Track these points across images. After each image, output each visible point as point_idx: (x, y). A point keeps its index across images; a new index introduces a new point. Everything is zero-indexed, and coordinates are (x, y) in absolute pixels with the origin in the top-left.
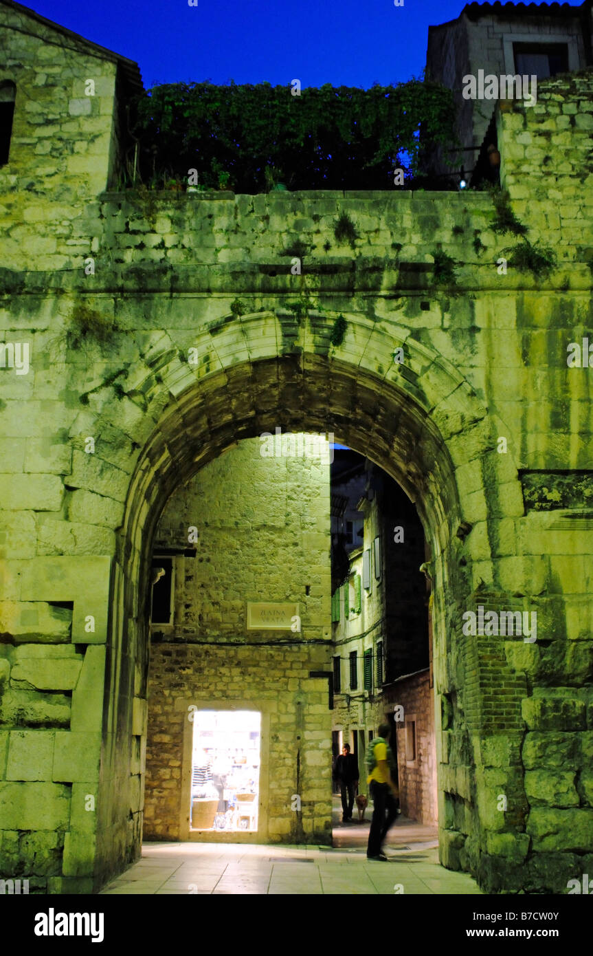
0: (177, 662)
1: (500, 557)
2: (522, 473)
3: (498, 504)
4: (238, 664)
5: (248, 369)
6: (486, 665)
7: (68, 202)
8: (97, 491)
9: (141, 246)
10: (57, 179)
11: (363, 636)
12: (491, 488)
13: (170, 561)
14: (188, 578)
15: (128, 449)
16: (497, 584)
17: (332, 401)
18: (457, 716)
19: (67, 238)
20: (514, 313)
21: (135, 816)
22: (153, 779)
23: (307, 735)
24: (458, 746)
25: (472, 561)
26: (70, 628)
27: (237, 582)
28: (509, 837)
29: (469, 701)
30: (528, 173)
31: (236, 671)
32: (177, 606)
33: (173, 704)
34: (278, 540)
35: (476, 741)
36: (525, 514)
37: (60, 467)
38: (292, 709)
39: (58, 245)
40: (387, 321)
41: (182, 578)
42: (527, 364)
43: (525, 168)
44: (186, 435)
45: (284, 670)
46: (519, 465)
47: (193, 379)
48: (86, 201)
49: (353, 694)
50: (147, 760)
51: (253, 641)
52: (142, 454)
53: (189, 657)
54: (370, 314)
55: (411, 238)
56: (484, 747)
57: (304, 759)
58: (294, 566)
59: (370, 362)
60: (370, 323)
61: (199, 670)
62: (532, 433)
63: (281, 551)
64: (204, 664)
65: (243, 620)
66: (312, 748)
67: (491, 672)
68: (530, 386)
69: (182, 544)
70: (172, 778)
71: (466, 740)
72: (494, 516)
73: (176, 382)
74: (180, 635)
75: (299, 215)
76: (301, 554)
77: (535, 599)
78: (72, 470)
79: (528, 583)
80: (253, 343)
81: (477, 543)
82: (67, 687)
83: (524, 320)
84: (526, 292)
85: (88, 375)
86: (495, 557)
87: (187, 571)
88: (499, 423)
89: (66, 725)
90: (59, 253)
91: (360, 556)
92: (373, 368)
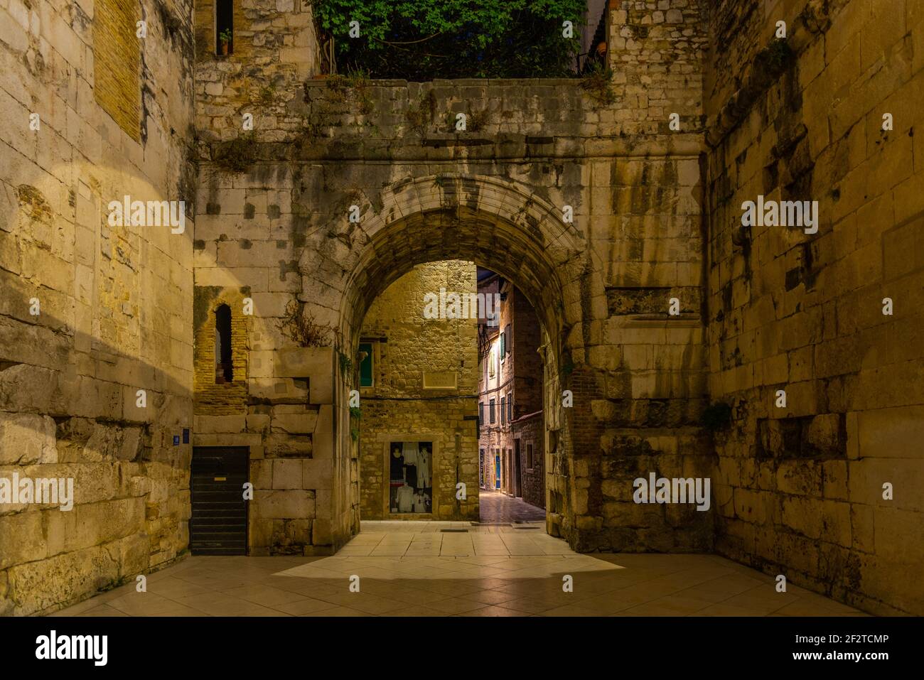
0: (377, 411)
1: (590, 346)
2: (607, 289)
3: (590, 311)
4: (417, 412)
5: (420, 217)
6: (579, 415)
7: (282, 86)
8: (320, 303)
9: (339, 125)
10: (273, 68)
11: (498, 389)
12: (586, 301)
13: (370, 346)
14: (383, 357)
15: (340, 274)
16: (587, 362)
17: (479, 238)
18: (560, 445)
19: (285, 117)
20: (609, 174)
21: (356, 507)
22: (365, 482)
23: (463, 455)
24: (559, 464)
25: (572, 348)
26: (309, 394)
27: (416, 359)
28: (590, 519)
29: (565, 438)
30: (627, 62)
31: (416, 416)
32: (376, 375)
33: (376, 437)
34: (442, 331)
35: (570, 461)
36: (609, 318)
37: (294, 288)
38: (454, 439)
39: (278, 123)
40: (518, 181)
41: (379, 357)
42: (616, 213)
43: (625, 58)
44: (378, 263)
45: (448, 415)
46: (607, 284)
47: (382, 225)
48: (296, 86)
49: (492, 426)
50: (361, 472)
51: (427, 397)
52: (349, 277)
53: (386, 408)
54: (506, 176)
55: (537, 118)
56: (575, 465)
57: (462, 470)
58: (454, 348)
59: (507, 212)
60: (506, 183)
61: (393, 415)
62: (616, 261)
63: (444, 339)
64: (395, 411)
65: (420, 384)
66: (467, 463)
67: (582, 419)
68: (617, 229)
69: (377, 334)
70: (377, 482)
71: (564, 459)
72: (587, 318)
73: (371, 228)
74: (378, 394)
75: (455, 98)
76: (458, 340)
77: (613, 373)
78: (302, 290)
79: (608, 363)
80: (424, 199)
81: (576, 337)
82: (308, 430)
83: (616, 181)
84: (619, 159)
85: (309, 222)
86: (587, 346)
87: (382, 352)
88: (594, 256)
89: (309, 455)
90: (280, 129)
91: (497, 337)
92: (508, 216)
